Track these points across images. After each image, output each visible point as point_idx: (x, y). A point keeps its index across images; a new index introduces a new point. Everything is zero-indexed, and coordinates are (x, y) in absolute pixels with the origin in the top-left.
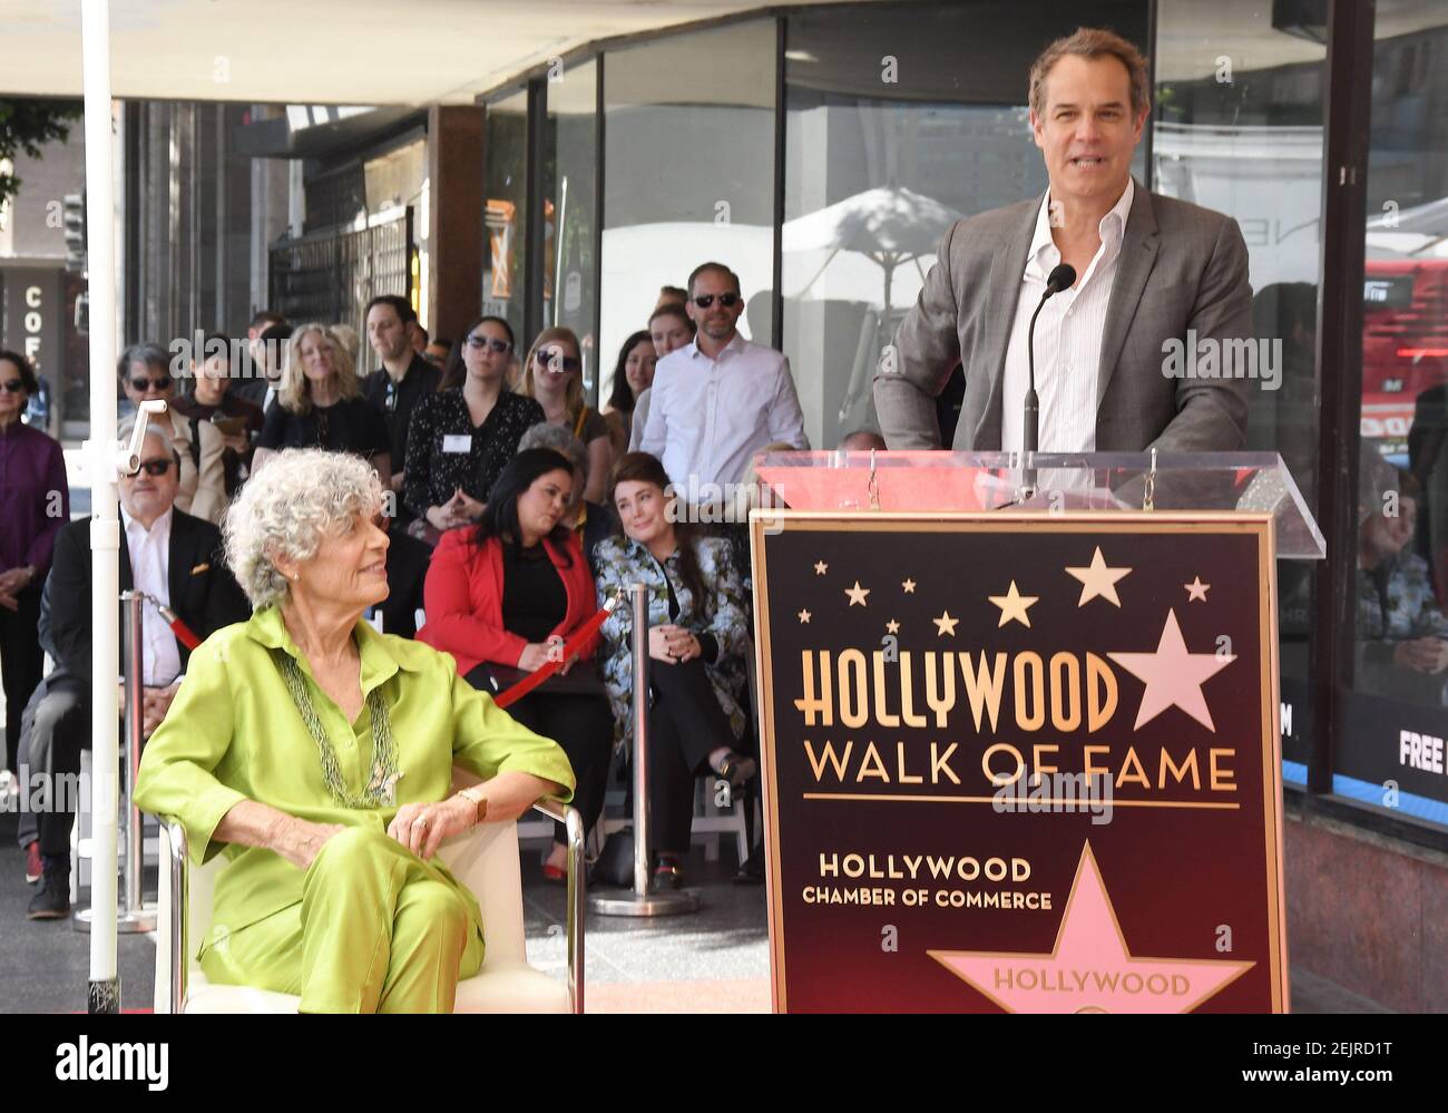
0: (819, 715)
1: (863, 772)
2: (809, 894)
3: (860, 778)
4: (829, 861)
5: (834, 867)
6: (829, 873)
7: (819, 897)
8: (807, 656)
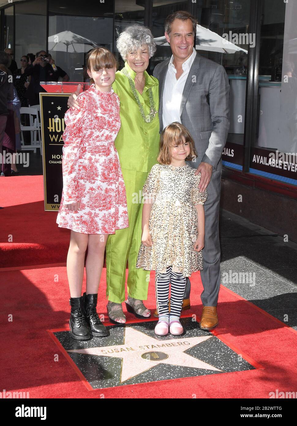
0: (52, 130)
1: (60, 140)
2: (50, 162)
3: (59, 141)
4: (54, 156)
5: (55, 157)
6: (54, 158)
7: (52, 162)
8: (50, 119)
